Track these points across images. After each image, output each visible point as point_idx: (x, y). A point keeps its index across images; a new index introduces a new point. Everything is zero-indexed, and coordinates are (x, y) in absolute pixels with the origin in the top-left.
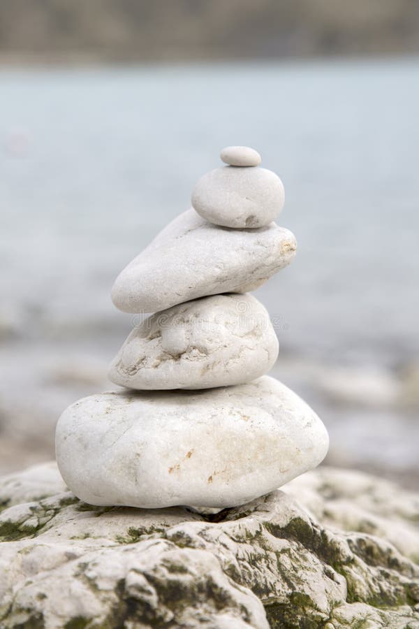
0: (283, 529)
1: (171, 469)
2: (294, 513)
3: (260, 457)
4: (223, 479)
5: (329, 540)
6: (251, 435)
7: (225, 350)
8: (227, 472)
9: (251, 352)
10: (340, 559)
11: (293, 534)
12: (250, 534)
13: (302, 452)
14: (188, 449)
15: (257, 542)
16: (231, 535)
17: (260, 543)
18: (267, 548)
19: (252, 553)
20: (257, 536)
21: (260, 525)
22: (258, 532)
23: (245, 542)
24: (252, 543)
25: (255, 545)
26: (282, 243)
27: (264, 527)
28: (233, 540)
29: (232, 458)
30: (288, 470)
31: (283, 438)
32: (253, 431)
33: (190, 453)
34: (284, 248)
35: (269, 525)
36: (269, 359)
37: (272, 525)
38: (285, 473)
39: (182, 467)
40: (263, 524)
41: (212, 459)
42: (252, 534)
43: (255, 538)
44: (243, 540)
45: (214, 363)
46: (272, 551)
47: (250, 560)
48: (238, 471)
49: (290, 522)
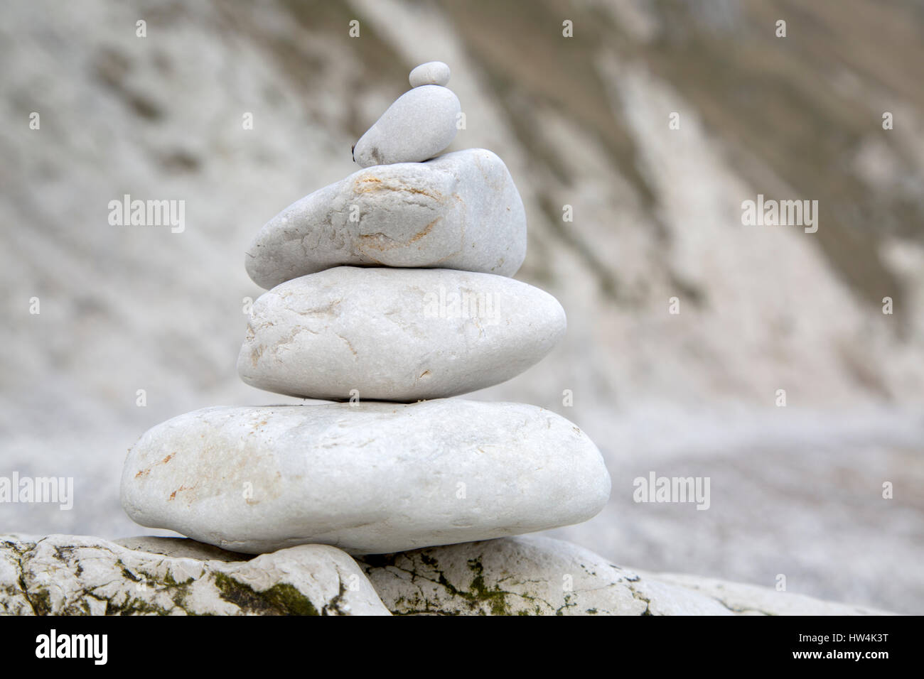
0: (258, 594)
1: (141, 472)
2: (283, 576)
3: (236, 477)
4: (187, 497)
6: (242, 445)
7: (271, 330)
8: (195, 490)
9: (311, 337)
12: (172, 577)
13: (284, 479)
14: (168, 450)
15: (174, 591)
16: (128, 567)
17: (179, 593)
18: (183, 603)
19: (143, 599)
20: (183, 584)
21: (204, 572)
22: (191, 581)
23: (151, 584)
24: (166, 589)
25: (166, 593)
26: (360, 178)
27: (210, 578)
28: (127, 574)
29: (209, 472)
30: (258, 502)
31: (270, 455)
32: (247, 441)
33: (169, 457)
34: (363, 185)
35: (226, 578)
36: (355, 353)
37: (234, 580)
38: (255, 506)
39: (152, 473)
40: (213, 574)
41: (187, 470)
42: (175, 579)
43: (177, 586)
44: (150, 580)
45: (261, 347)
46: (185, 609)
47: (120, 605)
48: (206, 490)
49: (274, 587)
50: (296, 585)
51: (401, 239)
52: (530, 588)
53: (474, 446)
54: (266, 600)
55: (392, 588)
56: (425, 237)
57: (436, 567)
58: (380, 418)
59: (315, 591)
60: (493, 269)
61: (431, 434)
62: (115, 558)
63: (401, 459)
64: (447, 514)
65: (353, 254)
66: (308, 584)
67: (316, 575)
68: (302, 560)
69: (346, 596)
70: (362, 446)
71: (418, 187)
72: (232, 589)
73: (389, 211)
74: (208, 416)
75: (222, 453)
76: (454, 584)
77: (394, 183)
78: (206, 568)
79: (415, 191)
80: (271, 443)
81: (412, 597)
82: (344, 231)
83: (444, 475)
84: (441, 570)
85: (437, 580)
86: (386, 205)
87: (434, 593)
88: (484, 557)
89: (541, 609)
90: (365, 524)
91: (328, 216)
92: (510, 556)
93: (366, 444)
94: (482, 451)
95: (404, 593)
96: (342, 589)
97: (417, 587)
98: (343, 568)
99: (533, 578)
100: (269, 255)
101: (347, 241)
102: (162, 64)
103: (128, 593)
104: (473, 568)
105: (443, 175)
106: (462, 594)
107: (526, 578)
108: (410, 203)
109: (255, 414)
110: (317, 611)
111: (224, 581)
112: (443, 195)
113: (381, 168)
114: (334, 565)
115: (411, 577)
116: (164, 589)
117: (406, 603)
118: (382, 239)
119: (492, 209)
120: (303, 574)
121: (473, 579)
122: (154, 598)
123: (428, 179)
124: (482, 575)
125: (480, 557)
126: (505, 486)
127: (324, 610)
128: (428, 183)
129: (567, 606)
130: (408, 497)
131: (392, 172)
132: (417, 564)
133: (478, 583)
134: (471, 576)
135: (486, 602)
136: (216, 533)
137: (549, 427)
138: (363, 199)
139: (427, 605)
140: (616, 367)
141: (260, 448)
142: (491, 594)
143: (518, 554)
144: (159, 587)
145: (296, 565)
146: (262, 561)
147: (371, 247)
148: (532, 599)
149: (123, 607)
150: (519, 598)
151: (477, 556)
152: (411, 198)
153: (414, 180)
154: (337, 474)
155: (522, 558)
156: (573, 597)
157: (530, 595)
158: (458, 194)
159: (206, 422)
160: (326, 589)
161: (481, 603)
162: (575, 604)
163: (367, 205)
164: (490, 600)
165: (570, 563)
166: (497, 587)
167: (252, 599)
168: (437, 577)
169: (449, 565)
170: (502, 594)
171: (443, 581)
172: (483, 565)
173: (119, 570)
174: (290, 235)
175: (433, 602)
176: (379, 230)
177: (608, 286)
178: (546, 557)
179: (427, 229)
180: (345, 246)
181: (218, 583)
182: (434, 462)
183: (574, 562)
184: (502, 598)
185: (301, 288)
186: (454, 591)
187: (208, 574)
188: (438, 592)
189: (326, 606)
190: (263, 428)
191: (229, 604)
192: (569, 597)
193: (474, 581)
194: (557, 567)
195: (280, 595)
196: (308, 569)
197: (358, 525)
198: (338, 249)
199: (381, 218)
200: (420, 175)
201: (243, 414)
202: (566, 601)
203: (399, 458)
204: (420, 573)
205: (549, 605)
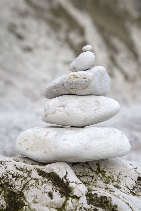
0: (47, 174)
1: (20, 143)
2: (53, 170)
3: (42, 146)
4: (30, 150)
5: (69, 186)
7: (49, 111)
8: (32, 148)
9: (59, 112)
10: (70, 194)
11: (51, 177)
12: (27, 169)
13: (53, 148)
14: (26, 138)
15: (27, 173)
16: (17, 167)
17: (29, 173)
18: (30, 176)
19: (21, 174)
20: (30, 171)
21: (34, 168)
22: (31, 170)
23: (22, 171)
24: (26, 172)
25: (26, 173)
26: (71, 75)
27: (36, 170)
28: (17, 168)
29: (35, 144)
30: (47, 153)
31: (50, 141)
32: (44, 137)
33: (26, 140)
34: (71, 77)
35: (40, 170)
36: (70, 117)
37: (41, 170)
38: (46, 154)
39: (22, 143)
40: (37, 169)
41: (30, 143)
42: (28, 170)
43: (28, 171)
44: (22, 170)
45: (47, 114)
46: (30, 177)
47: (15, 176)
48: (35, 149)
49: (51, 172)
50: (56, 172)
51: (80, 89)
52: (111, 170)
53: (98, 139)
54: (49, 175)
55: (78, 170)
56: (86, 89)
57: (88, 165)
58: (75, 132)
59: (60, 174)
60: (102, 95)
61: (88, 137)
62: (14, 164)
63: (81, 143)
64: (92, 156)
65: (69, 92)
66: (59, 172)
67: (61, 170)
68: (57, 166)
69: (68, 175)
70: (71, 140)
71: (85, 77)
72: (41, 172)
73: (78, 83)
74: (35, 130)
75: (38, 140)
76: (93, 169)
77: (79, 76)
78: (35, 167)
79: (84, 78)
80: (50, 138)
81: (83, 172)
82: (67, 87)
83: (91, 147)
84: (90, 165)
85: (89, 168)
86: (77, 82)
87: (88, 171)
88: (100, 162)
89: (114, 176)
90: (72, 158)
91: (63, 84)
92: (106, 162)
93: (72, 140)
94: (100, 141)
95: (81, 171)
96: (67, 173)
97: (84, 170)
98: (67, 168)
99: (111, 168)
100: (49, 92)
101: (67, 89)
102: (24, 26)
103: (17, 173)
104: (97, 165)
105: (91, 74)
106: (95, 171)
107: (110, 168)
108: (83, 81)
109: (46, 131)
110: (61, 179)
111: (39, 171)
112: (91, 79)
113: (76, 72)
114: (65, 167)
115: (83, 167)
116: (25, 172)
117: (81, 173)
118: (76, 89)
119: (102, 81)
120: (58, 170)
121: (97, 168)
122: (23, 174)
123: (87, 75)
124: (99, 167)
125: (99, 162)
126: (105, 149)
127: (62, 178)
128: (87, 76)
129: (120, 175)
130: (82, 152)
131: (78, 74)
132: (84, 164)
133: (98, 169)
134: (97, 167)
135: (100, 174)
136: (37, 159)
137: (116, 134)
138: (71, 80)
139: (87, 174)
140: (128, 96)
141: (47, 140)
142: (102, 172)
143: (108, 162)
144: (24, 171)
145: (56, 168)
146: (48, 166)
147: (73, 91)
148: (111, 173)
149: (16, 176)
150: (109, 173)
151: (98, 162)
152: (83, 80)
153: (84, 75)
154: (65, 147)
155: (109, 163)
156: (121, 173)
157: (111, 172)
158: (94, 78)
159: (35, 132)
160: (63, 173)
161: (99, 174)
162: (122, 175)
163: (72, 82)
164: (101, 173)
165: (120, 164)
166: (103, 170)
167: (46, 175)
168: (89, 167)
169: (91, 164)
170: (104, 172)
171: (90, 168)
172: (100, 164)
173: (15, 167)
174: (54, 87)
175: (88, 173)
176: (75, 87)
177: (126, 77)
178: (115, 163)
179: (87, 87)
180: (67, 91)
181: (38, 171)
182: (89, 144)
183: (121, 164)
184: (104, 173)
185: (56, 101)
186: (93, 171)
187: (35, 169)
188: (89, 171)
189: (63, 177)
190: (48, 134)
191: (40, 176)
192: (120, 173)
193: (98, 168)
194: (117, 165)
195: (52, 174)
196: (58, 168)
197: (70, 158)
198: (66, 91)
199: (76, 85)
200: (85, 74)
201: (43, 130)
202: (120, 174)
203: (80, 143)
204: (85, 166)
205: (115, 175)
